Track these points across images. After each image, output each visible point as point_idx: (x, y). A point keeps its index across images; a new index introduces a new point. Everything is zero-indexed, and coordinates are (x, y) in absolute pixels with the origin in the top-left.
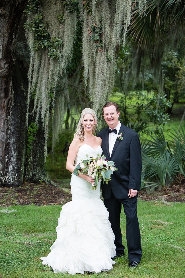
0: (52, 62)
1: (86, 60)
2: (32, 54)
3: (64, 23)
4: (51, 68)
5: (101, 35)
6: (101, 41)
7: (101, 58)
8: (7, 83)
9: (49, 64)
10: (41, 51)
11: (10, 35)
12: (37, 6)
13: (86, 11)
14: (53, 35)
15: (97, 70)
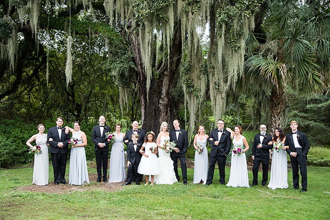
0: (195, 99)
1: (212, 98)
2: (185, 95)
3: (201, 79)
4: (195, 101)
5: (219, 86)
6: (219, 89)
7: (219, 97)
8: (167, 108)
9: (194, 99)
10: (190, 93)
11: (169, 85)
12: (187, 71)
13: (211, 75)
14: (196, 85)
15: (217, 103)
